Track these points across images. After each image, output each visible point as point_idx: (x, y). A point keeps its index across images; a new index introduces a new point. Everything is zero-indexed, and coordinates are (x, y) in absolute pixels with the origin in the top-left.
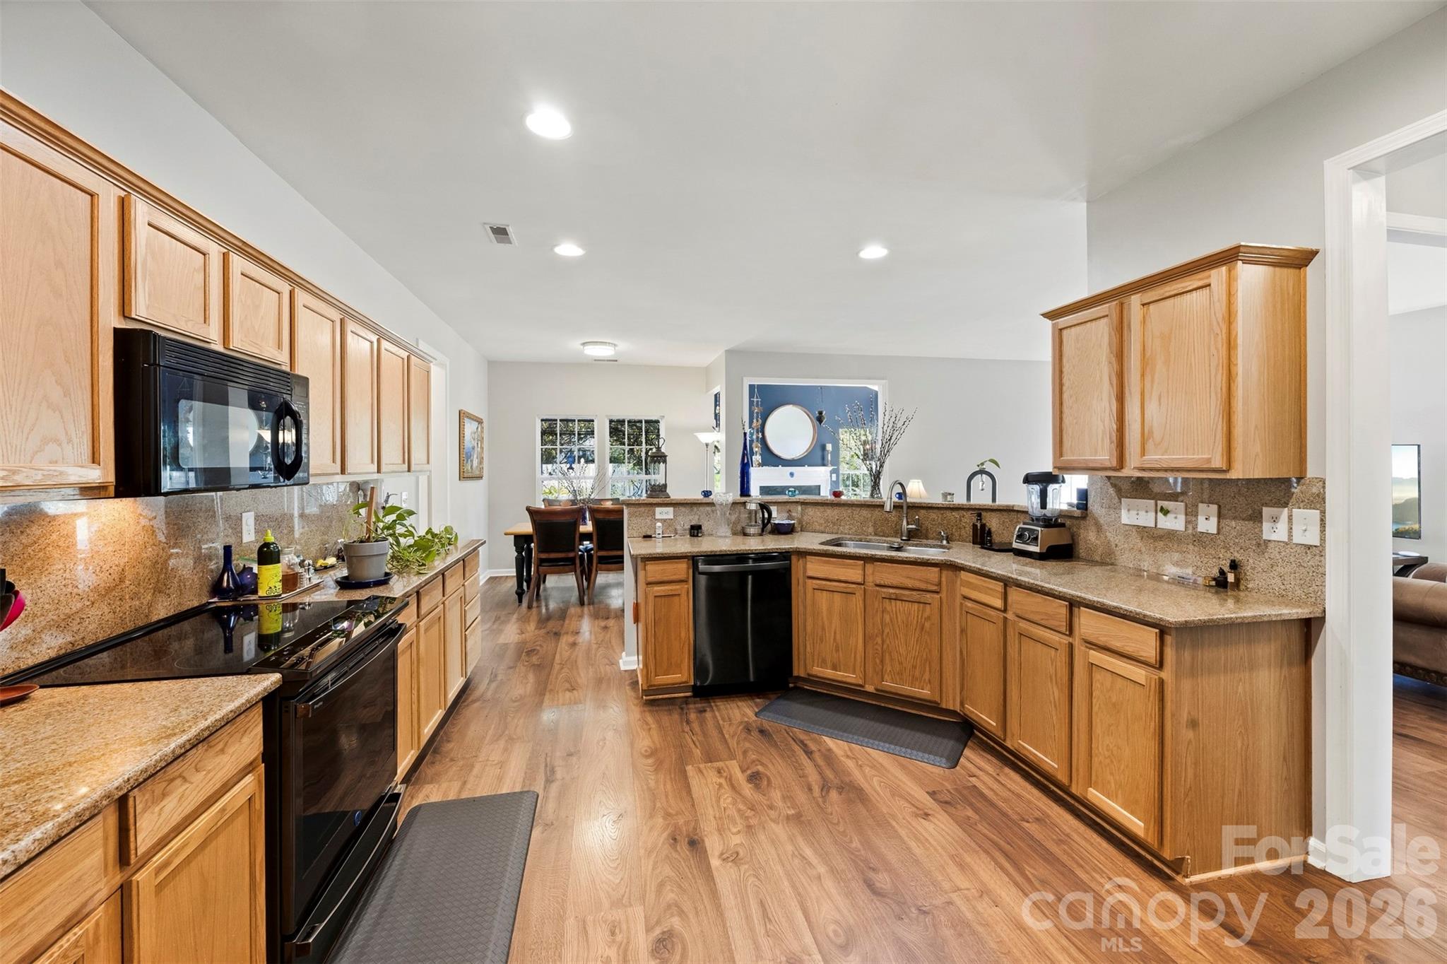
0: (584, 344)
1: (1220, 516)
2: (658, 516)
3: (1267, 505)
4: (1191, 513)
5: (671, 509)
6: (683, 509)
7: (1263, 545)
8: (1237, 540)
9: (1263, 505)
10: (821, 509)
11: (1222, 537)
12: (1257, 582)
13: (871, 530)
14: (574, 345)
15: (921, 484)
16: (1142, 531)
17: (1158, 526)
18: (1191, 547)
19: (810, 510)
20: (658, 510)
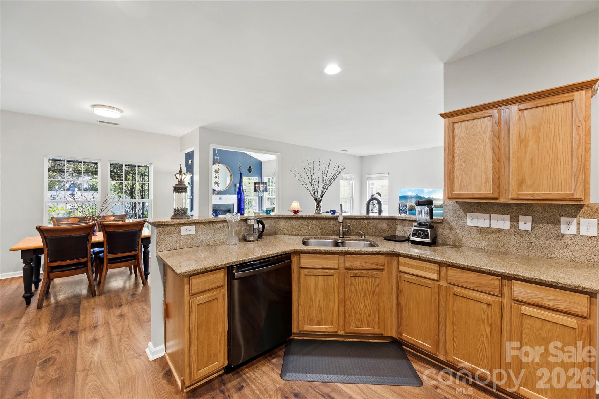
0: (94, 106)
1: (533, 222)
2: (183, 233)
3: (563, 216)
4: (514, 220)
5: (193, 227)
6: (202, 226)
7: (560, 237)
8: (543, 234)
9: (561, 217)
10: (289, 221)
11: (534, 232)
12: (556, 254)
13: (319, 232)
14: (86, 105)
15: (298, 203)
16: (481, 230)
17: (492, 227)
18: (513, 237)
19: (281, 222)
20: (183, 228)
